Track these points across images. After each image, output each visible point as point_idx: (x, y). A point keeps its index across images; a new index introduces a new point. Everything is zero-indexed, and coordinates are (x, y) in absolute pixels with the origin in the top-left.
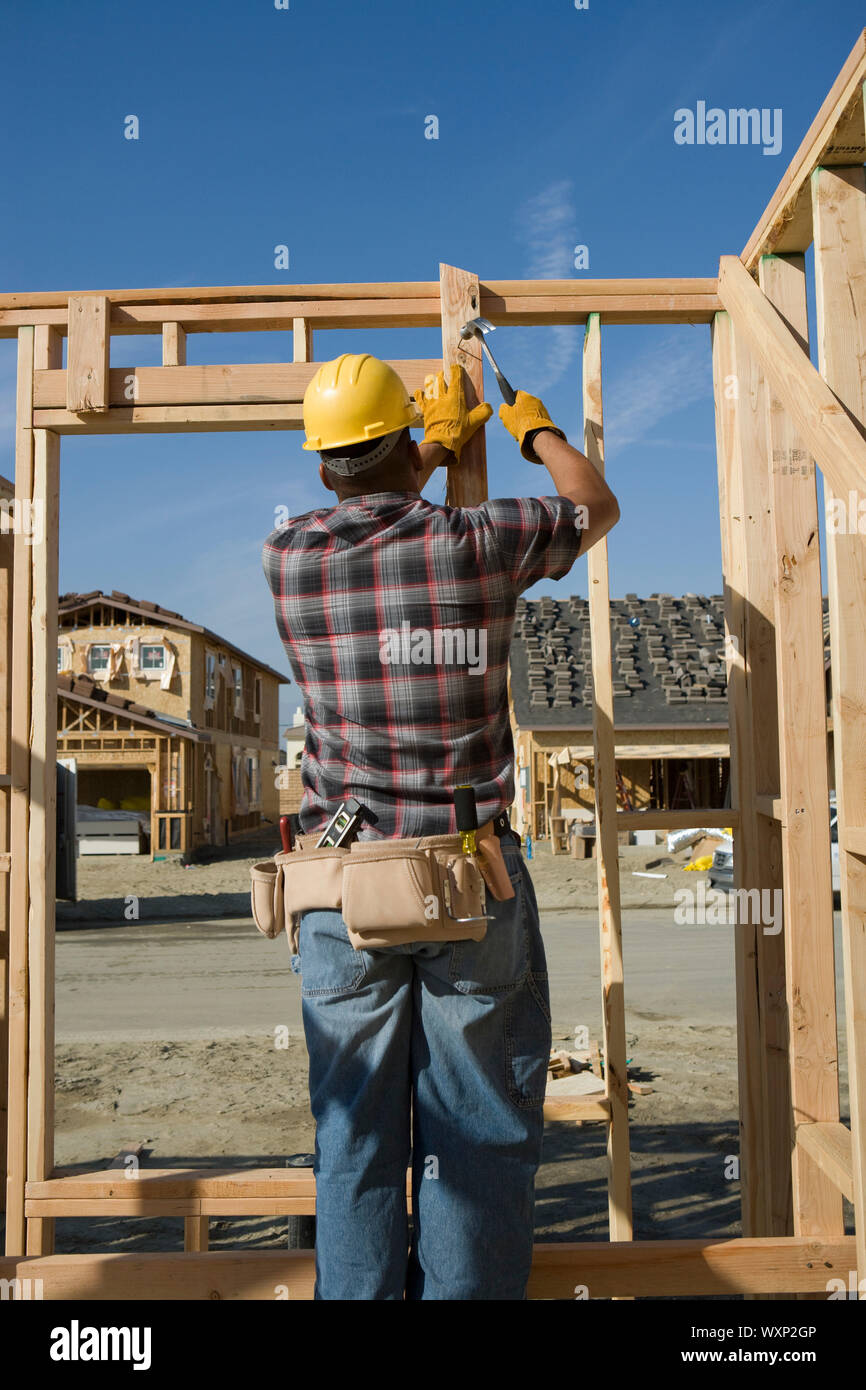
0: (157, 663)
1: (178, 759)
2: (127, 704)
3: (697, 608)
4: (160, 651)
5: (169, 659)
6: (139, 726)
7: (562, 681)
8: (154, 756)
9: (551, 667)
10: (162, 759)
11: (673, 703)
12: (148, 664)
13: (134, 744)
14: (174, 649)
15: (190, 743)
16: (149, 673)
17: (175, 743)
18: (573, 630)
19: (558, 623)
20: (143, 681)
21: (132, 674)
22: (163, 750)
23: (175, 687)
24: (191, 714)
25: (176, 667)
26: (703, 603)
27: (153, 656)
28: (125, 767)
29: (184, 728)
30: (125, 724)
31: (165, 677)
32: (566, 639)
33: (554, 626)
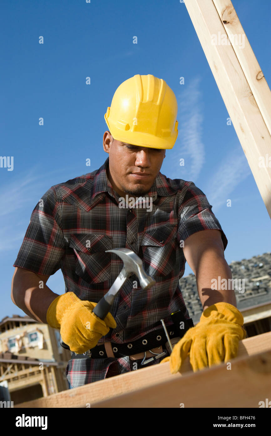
0: (36, 339)
1: (52, 375)
2: (26, 358)
3: (237, 266)
4: (36, 334)
5: (40, 336)
6: (33, 366)
7: (195, 304)
8: (42, 377)
9: (190, 301)
10: (46, 377)
11: (241, 301)
12: (32, 340)
13: (32, 374)
14: (41, 332)
15: (55, 367)
16: (33, 344)
17: (49, 369)
18: (193, 286)
19: (187, 284)
20: (32, 348)
21: (26, 346)
22: (45, 373)
23: (45, 347)
24: (54, 356)
25: (44, 339)
26: (239, 264)
27: (34, 337)
28: (31, 385)
29: (52, 362)
30: (27, 366)
31: (40, 344)
32: (192, 289)
33: (186, 286)
